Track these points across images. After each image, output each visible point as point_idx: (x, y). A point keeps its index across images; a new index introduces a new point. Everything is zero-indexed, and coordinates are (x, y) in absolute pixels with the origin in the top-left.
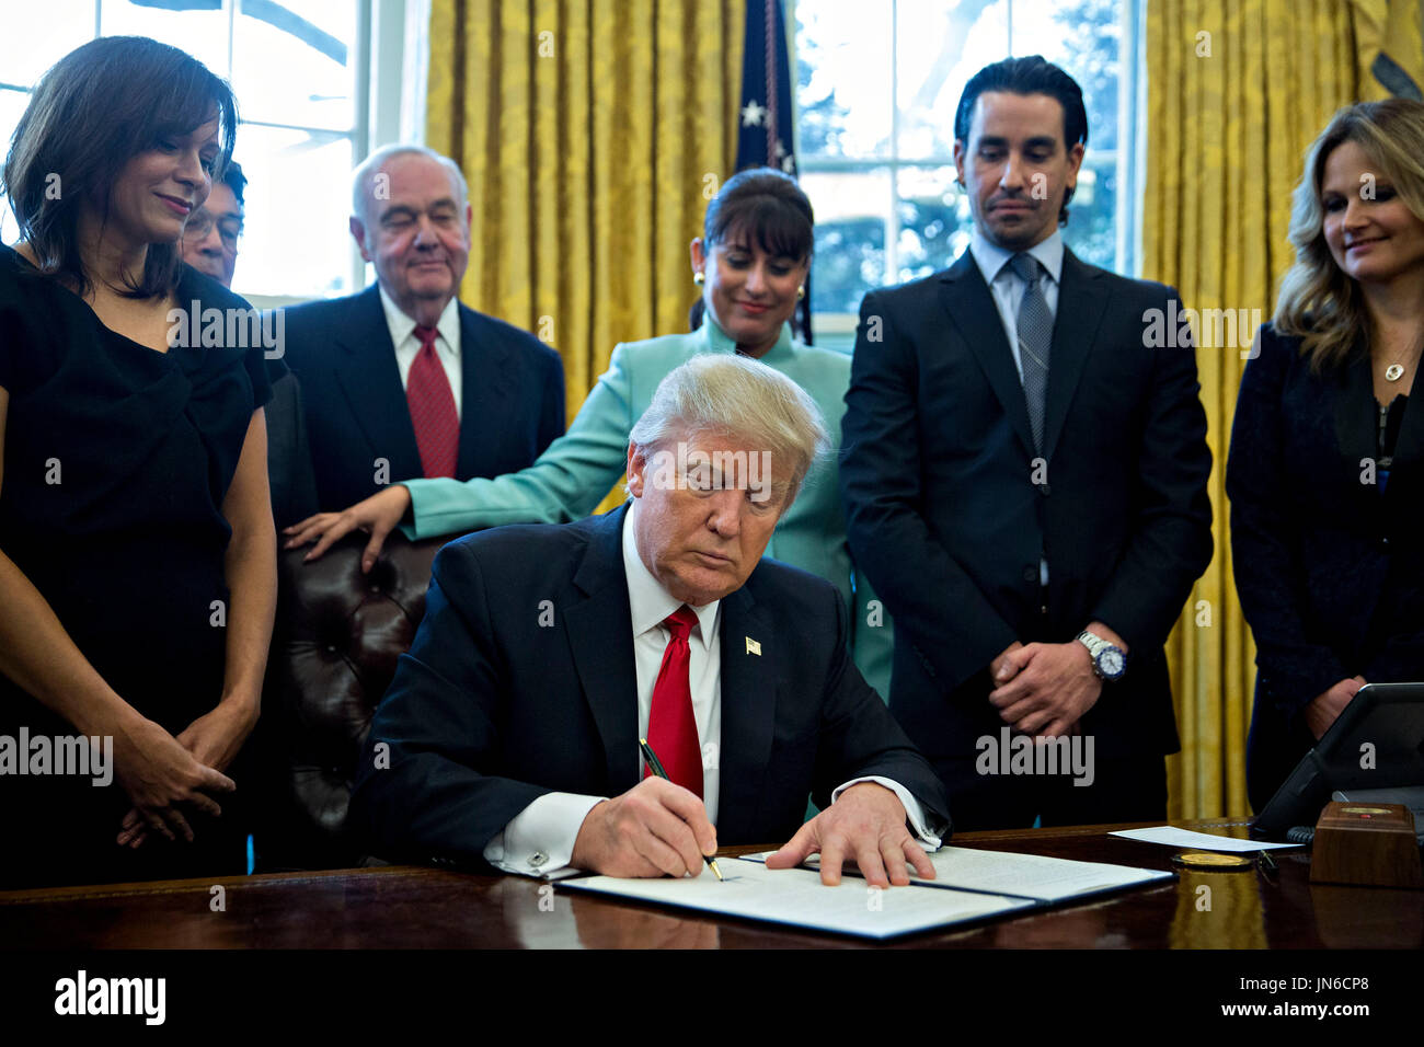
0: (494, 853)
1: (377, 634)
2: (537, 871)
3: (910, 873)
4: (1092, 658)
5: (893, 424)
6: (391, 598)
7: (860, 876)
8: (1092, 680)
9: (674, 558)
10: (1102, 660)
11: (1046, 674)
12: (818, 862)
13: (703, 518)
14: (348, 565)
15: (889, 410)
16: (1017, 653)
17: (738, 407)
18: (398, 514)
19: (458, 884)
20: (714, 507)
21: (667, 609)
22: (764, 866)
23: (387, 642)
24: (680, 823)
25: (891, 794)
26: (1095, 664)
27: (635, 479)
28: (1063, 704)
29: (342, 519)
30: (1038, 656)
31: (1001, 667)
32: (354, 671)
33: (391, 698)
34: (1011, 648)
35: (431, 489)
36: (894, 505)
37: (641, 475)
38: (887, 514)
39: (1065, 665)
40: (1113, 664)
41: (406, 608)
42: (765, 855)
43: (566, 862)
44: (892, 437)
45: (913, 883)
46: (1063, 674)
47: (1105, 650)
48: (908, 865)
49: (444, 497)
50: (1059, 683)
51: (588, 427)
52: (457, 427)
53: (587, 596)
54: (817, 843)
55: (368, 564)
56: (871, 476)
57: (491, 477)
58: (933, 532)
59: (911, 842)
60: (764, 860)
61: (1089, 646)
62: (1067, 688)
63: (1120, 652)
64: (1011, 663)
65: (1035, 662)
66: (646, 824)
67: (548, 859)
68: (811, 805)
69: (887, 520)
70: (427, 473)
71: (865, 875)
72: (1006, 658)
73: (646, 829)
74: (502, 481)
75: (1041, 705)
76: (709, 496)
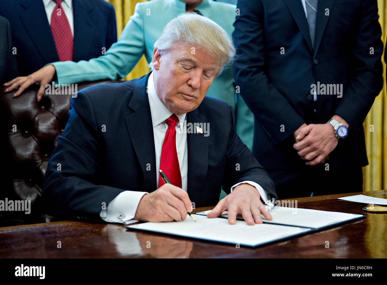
0: (103, 214)
1: (45, 126)
2: (122, 221)
3: (263, 219)
4: (335, 130)
5: (253, 36)
6: (50, 111)
7: (243, 220)
8: (334, 139)
9: (173, 96)
10: (339, 131)
11: (316, 137)
12: (227, 214)
13: (186, 80)
14: (31, 98)
15: (252, 30)
16: (304, 128)
17: (202, 37)
18: (51, 77)
19: (89, 228)
20: (191, 77)
21: (167, 115)
22: (206, 217)
23: (49, 129)
24: (179, 201)
25: (254, 188)
26: (335, 132)
27: (156, 63)
28: (322, 149)
29: (28, 79)
30: (313, 129)
31: (298, 134)
32: (37, 142)
33: (56, 154)
34: (302, 126)
35: (64, 66)
36: (254, 69)
37: (159, 61)
38: (251, 74)
39: (324, 133)
40: (343, 133)
41: (56, 114)
42: (206, 212)
43: (133, 217)
44: (253, 41)
45: (264, 223)
46: (323, 137)
47: (340, 127)
48: (261, 215)
49: (69, 69)
50: (321, 141)
51: (126, 38)
52: (72, 40)
53: (134, 112)
54: (226, 207)
55: (39, 97)
56: (245, 58)
57: (87, 60)
58: (270, 80)
59: (262, 206)
60: (206, 214)
61: (333, 125)
62: (324, 142)
63: (346, 127)
64: (302, 133)
65: (312, 132)
66: (167, 201)
67: (125, 217)
68: (223, 192)
69: (252, 75)
70: (61, 59)
71: (245, 220)
72: (300, 131)
73: (166, 203)
74: (92, 61)
75: (314, 149)
76: (188, 72)
